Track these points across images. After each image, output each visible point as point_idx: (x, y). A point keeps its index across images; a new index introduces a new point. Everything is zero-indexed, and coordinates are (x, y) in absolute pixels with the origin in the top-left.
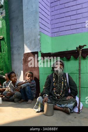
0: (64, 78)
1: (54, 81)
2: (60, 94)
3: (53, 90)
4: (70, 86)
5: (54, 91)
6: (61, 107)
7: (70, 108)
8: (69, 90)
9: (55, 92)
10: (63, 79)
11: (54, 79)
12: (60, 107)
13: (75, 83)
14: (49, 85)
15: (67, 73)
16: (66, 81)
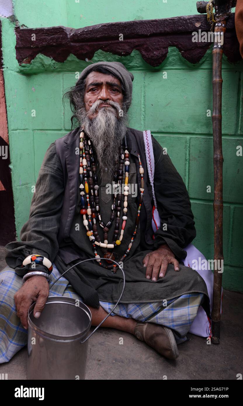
0: (133, 159)
1: (81, 170)
2: (118, 242)
3: (78, 217)
4: (161, 200)
5: (86, 222)
6: (124, 313)
7: (174, 331)
8: (156, 214)
9: (91, 227)
10: (127, 163)
11: (85, 162)
12: (117, 315)
13: (183, 184)
14: (59, 191)
15: (149, 132)
16: (142, 170)
